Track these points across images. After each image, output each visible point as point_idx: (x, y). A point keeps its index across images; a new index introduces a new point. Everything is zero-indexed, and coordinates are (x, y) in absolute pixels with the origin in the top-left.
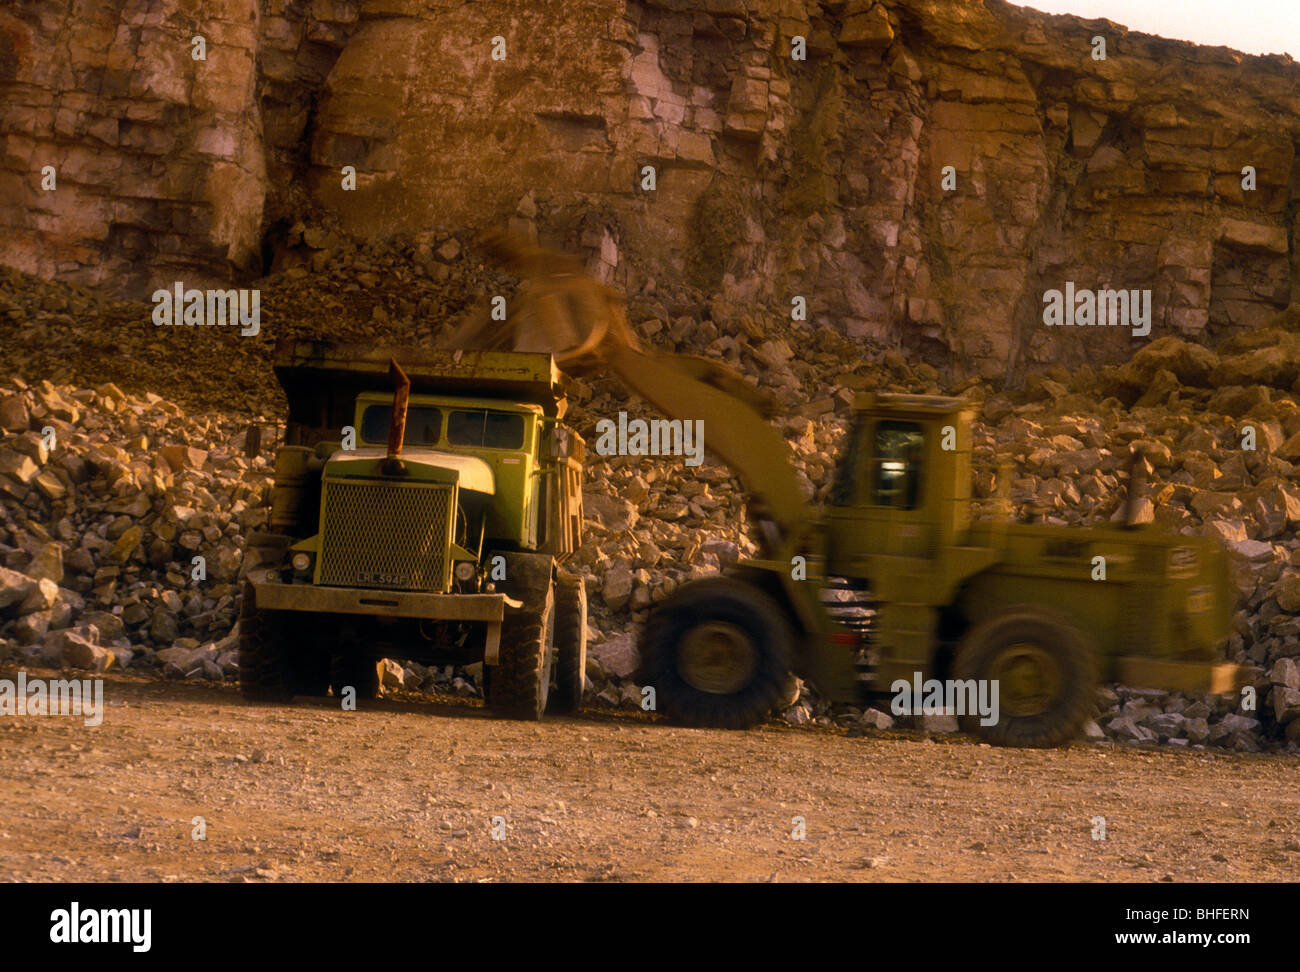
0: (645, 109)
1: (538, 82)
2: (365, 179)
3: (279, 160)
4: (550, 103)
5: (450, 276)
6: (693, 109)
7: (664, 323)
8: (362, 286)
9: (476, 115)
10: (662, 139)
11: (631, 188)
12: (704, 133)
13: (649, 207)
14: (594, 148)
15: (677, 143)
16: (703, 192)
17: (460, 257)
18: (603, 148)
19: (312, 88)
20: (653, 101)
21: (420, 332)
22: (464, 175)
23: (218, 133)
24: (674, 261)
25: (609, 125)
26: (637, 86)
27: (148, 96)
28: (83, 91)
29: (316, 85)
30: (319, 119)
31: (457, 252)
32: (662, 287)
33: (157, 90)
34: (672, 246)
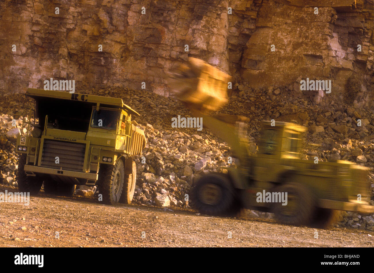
0: (334, 54)
1: (304, 46)
2: (256, 72)
3: (233, 66)
4: (307, 52)
5: (276, 99)
6: (347, 54)
7: (332, 113)
8: (251, 101)
9: (287, 54)
10: (338, 62)
11: (329, 76)
12: (350, 60)
13: (334, 81)
14: (319, 64)
15: (342, 63)
16: (350, 77)
17: (280, 94)
18: (321, 64)
19: (243, 47)
20: (336, 51)
21: (262, 114)
22: (283, 71)
23: (214, 58)
24: (340, 96)
25: (323, 58)
26: (331, 47)
27: (196, 48)
28: (179, 46)
29: (244, 46)
30: (244, 55)
31: (279, 92)
32: (336, 103)
33: (198, 46)
34: (340, 92)
